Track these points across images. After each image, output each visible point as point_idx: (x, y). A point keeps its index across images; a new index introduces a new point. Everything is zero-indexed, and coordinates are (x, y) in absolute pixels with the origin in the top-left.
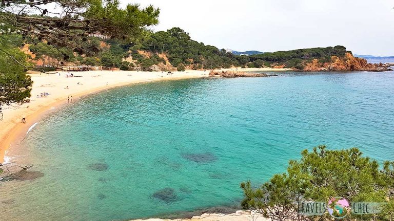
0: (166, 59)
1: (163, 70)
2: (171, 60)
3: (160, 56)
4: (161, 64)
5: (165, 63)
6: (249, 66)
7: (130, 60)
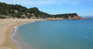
0: (34, 15)
1: (33, 18)
2: (35, 16)
3: (32, 14)
4: (32, 17)
5: (33, 16)
6: (54, 18)
7: (24, 15)
